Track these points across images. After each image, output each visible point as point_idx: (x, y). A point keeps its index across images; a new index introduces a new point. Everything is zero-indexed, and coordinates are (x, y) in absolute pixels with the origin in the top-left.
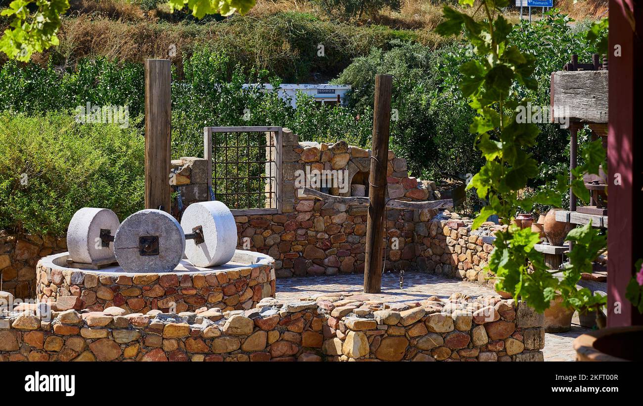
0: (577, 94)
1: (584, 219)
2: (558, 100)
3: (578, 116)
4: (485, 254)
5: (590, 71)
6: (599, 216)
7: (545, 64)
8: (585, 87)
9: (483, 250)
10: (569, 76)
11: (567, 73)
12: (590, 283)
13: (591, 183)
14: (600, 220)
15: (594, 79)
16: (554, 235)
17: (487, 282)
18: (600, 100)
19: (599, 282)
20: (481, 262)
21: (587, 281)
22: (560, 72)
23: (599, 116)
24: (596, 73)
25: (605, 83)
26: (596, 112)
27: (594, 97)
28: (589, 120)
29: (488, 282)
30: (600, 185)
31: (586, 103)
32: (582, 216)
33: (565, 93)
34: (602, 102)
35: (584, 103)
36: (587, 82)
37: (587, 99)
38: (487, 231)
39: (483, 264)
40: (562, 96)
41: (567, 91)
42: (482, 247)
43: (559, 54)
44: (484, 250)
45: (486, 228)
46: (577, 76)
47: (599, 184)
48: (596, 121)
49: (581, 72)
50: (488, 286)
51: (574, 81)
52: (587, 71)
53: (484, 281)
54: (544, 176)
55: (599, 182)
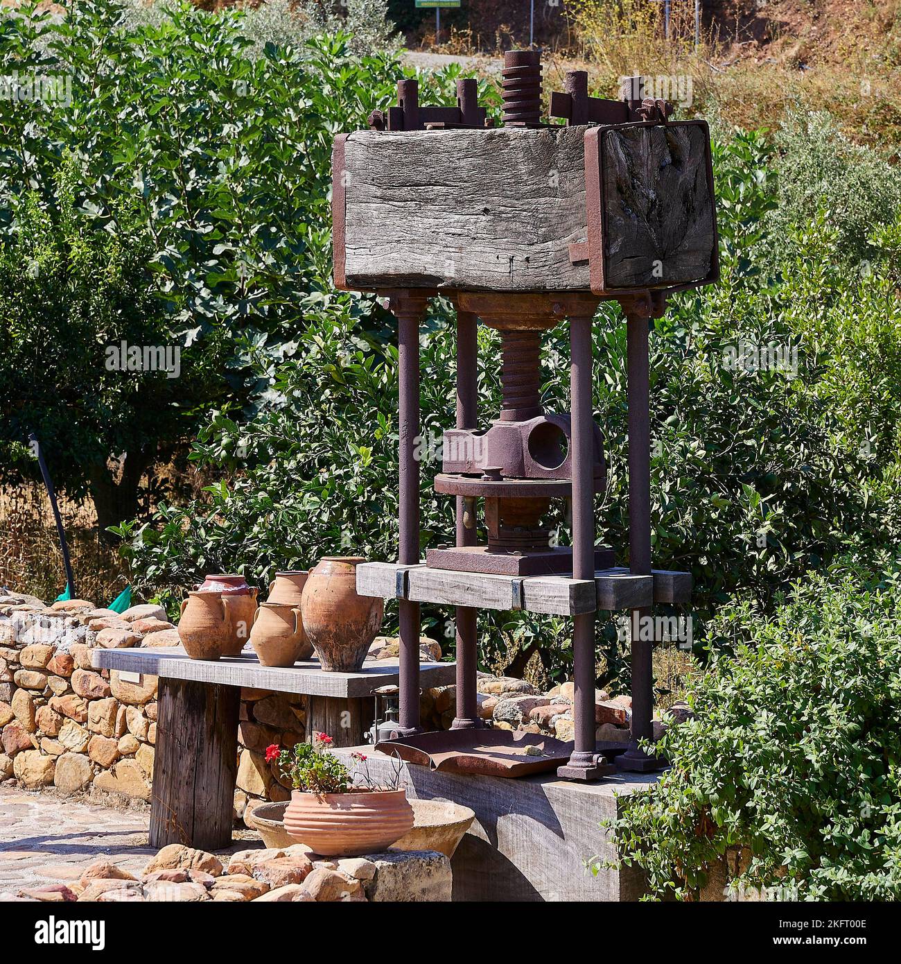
0: (428, 201)
1: (458, 587)
2: (361, 221)
3: (431, 271)
4: (79, 701)
5: (471, 131)
6: (510, 578)
7: (69, 118)
8: (454, 180)
9: (70, 690)
10: (398, 145)
11: (391, 138)
12: (481, 786)
13: (478, 476)
14: (515, 590)
15: (485, 153)
16: (337, 637)
17: (87, 787)
18: (507, 220)
19: (511, 781)
20: (66, 728)
21: (469, 779)
22: (364, 132)
23: (504, 269)
24: (491, 137)
25: (523, 168)
26: (493, 258)
27: (486, 211)
28: (469, 281)
29: (92, 789)
30: (506, 482)
31: (458, 231)
32: (450, 579)
33: (384, 199)
34: (513, 226)
35: (453, 230)
36: (463, 163)
37: (462, 218)
38: (80, 631)
39: (72, 736)
40: (374, 209)
41: (390, 192)
42: (68, 679)
43: (97, 90)
44: (76, 688)
45: (75, 619)
46: (427, 145)
47: (501, 479)
48: (493, 286)
49: (440, 133)
50: (91, 799)
51: (417, 162)
52: (460, 131)
53: (77, 785)
54: (224, 453)
55: (502, 474)
